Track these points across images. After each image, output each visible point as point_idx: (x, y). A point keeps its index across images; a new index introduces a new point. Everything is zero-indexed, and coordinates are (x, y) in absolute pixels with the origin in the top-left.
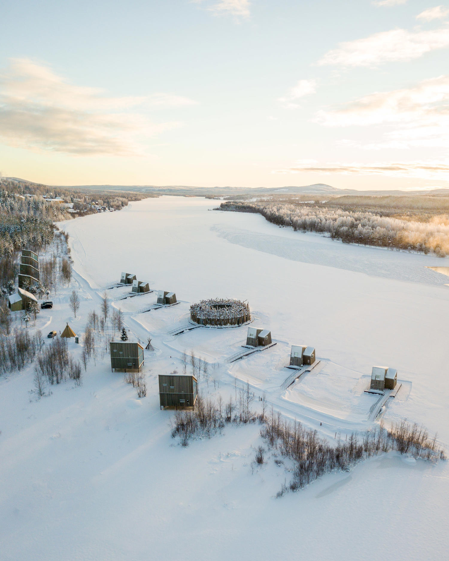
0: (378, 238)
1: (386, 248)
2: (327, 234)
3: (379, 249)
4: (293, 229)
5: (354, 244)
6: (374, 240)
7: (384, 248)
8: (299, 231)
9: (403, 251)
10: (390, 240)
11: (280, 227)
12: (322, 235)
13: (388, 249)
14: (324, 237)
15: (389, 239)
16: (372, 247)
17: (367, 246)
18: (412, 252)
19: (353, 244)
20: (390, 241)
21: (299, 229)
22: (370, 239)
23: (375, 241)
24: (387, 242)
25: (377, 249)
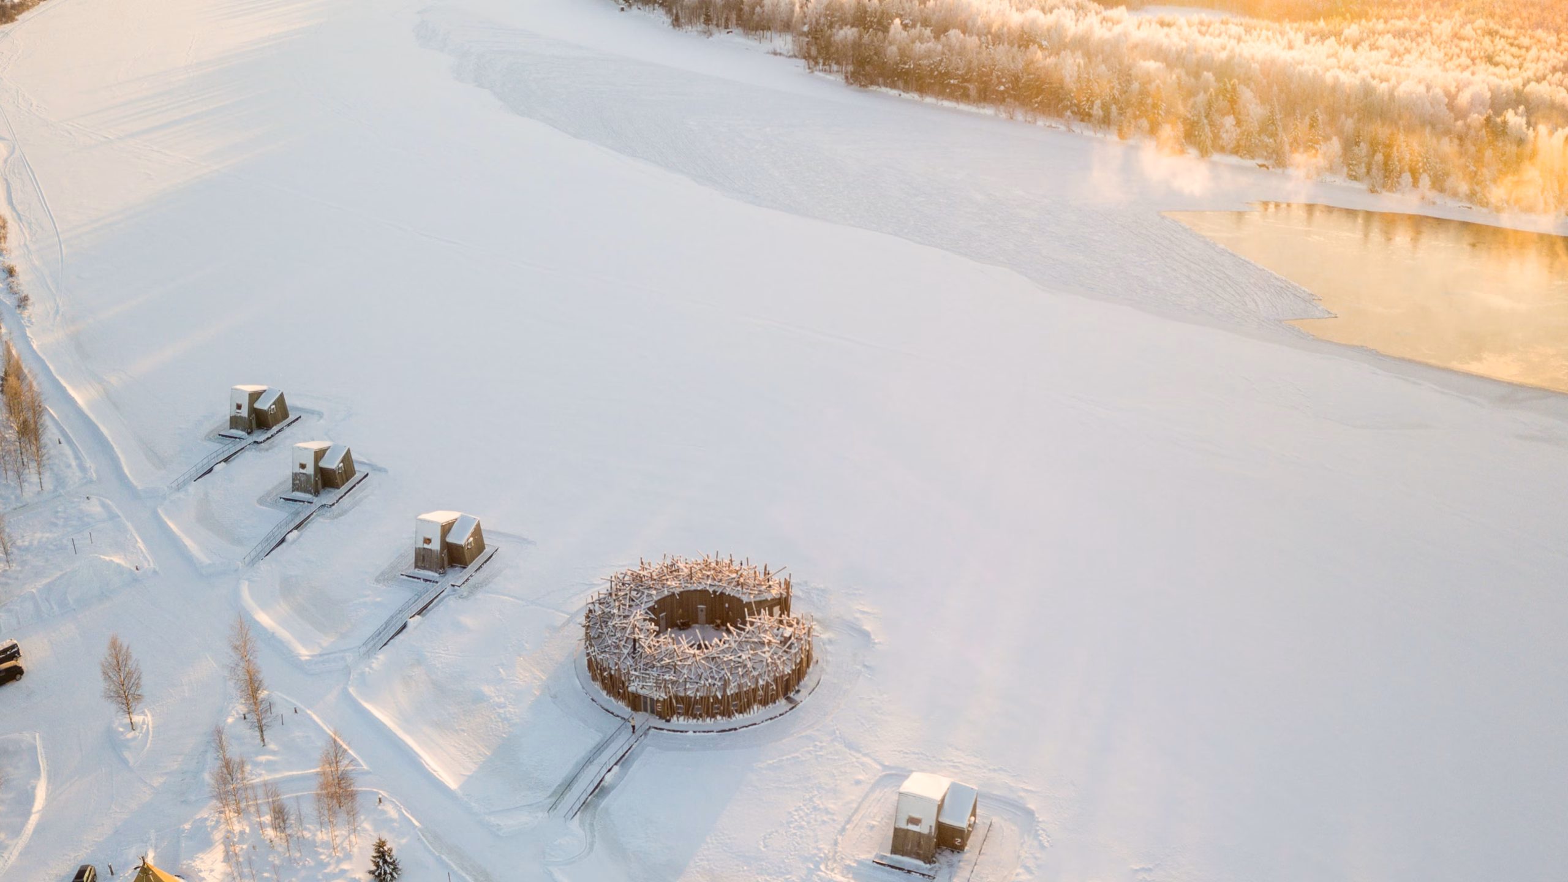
0: (962, 76)
1: (988, 111)
2: (784, 42)
3: (969, 114)
4: (667, 20)
5: (884, 89)
6: (952, 81)
7: (984, 107)
8: (690, 28)
9: (1048, 124)
10: (1003, 84)
11: (622, 9)
12: (766, 46)
13: (996, 115)
14: (775, 53)
15: (998, 77)
16: (946, 103)
17: (929, 100)
18: (1078, 131)
19: (879, 89)
20: (1002, 88)
21: (690, 22)
22: (936, 77)
23: (953, 85)
24: (992, 87)
25: (961, 112)
